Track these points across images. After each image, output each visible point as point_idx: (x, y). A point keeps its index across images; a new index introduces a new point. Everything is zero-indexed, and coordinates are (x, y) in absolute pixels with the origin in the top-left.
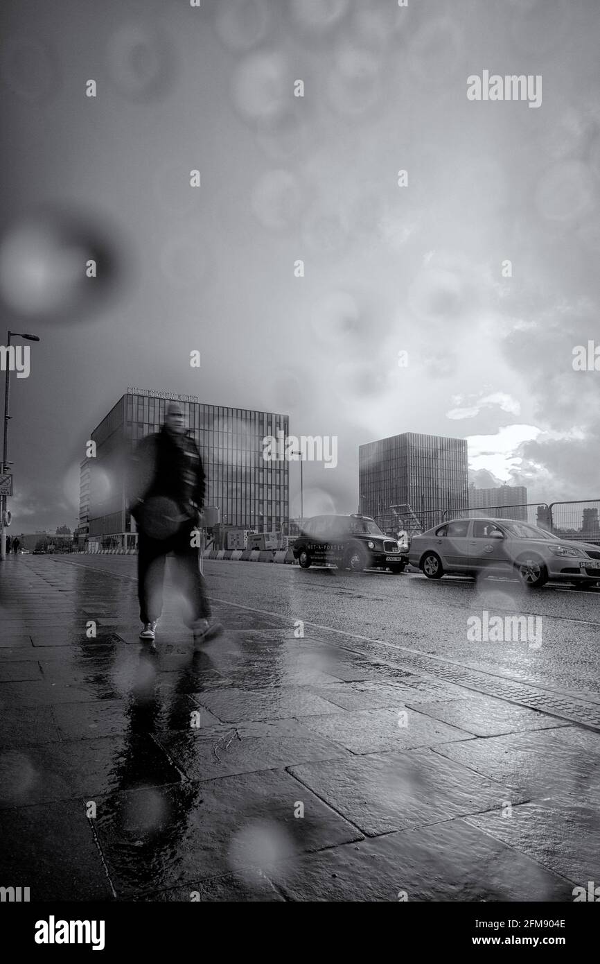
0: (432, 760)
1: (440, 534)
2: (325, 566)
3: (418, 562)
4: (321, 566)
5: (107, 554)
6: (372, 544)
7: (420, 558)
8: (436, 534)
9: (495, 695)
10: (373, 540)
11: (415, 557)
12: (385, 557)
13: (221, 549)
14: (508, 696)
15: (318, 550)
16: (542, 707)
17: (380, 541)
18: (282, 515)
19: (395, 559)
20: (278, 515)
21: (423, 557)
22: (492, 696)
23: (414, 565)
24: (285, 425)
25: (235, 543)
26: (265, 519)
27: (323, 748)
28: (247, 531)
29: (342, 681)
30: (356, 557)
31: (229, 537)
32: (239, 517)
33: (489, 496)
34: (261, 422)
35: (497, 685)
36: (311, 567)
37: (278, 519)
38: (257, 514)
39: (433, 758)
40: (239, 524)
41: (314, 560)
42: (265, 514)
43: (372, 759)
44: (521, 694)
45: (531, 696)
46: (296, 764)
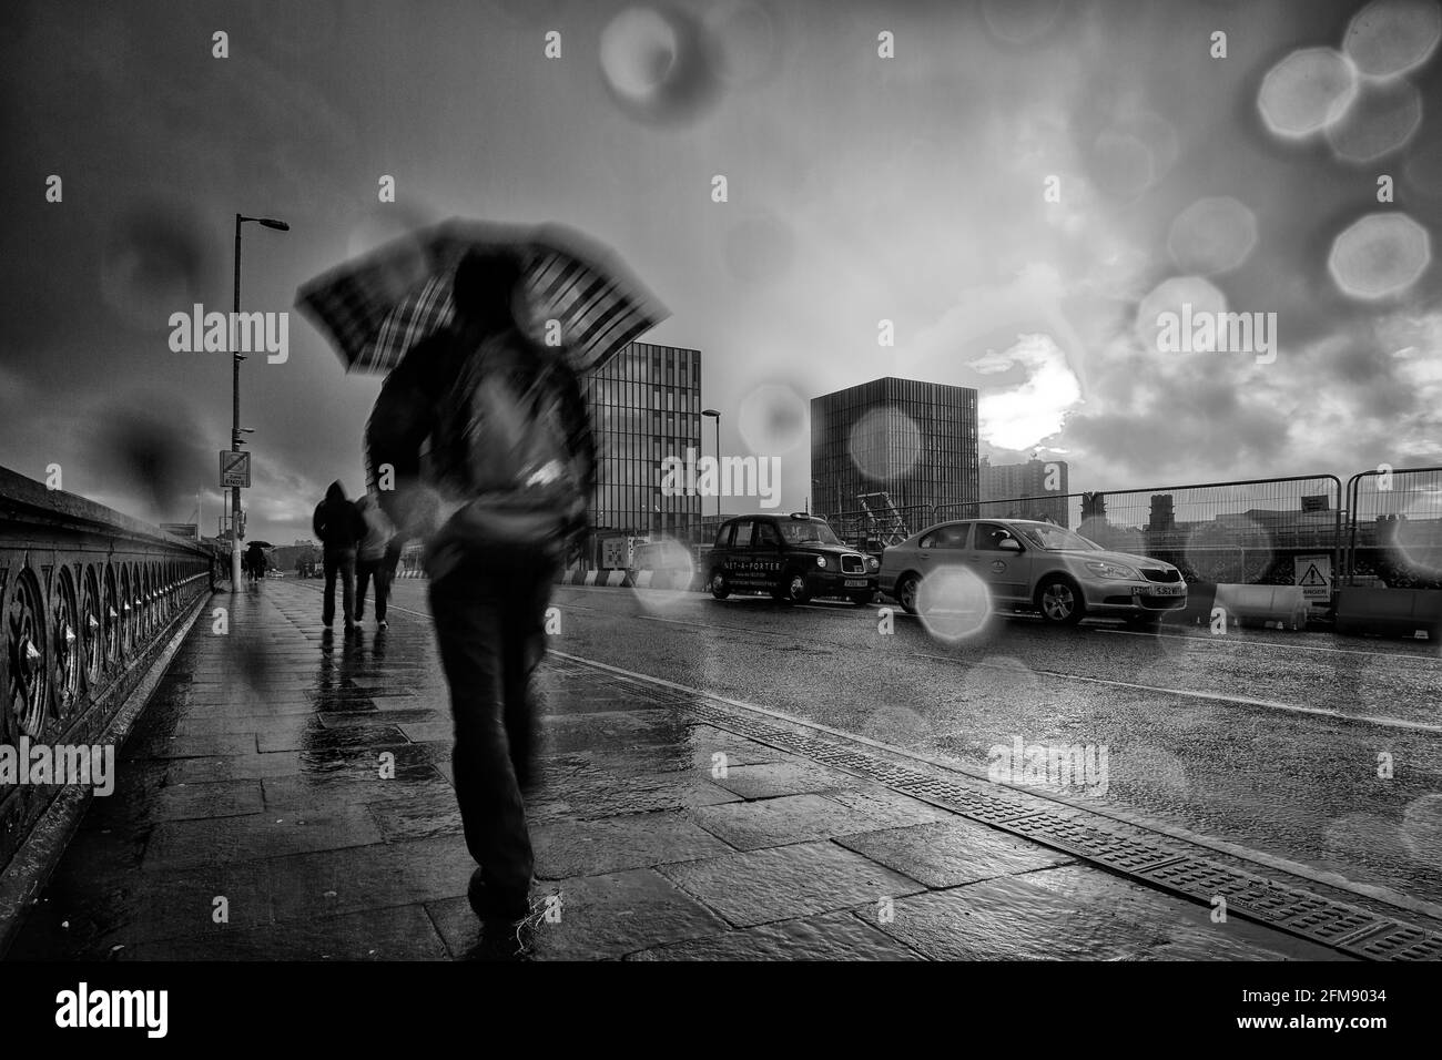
0: (852, 932)
1: (926, 544)
2: (753, 594)
3: (892, 588)
4: (746, 594)
5: (411, 577)
6: (823, 560)
7: (895, 582)
8: (920, 546)
9: (971, 814)
10: (825, 554)
11: (887, 581)
12: (843, 579)
13: (592, 569)
14: (991, 815)
15: (739, 570)
16: (1037, 835)
17: (836, 555)
18: (691, 511)
19: (859, 584)
20: (684, 510)
21: (898, 582)
22: (966, 817)
23: (886, 592)
24: (694, 366)
25: (615, 558)
26: (664, 517)
27: (688, 919)
28: (633, 539)
29: (740, 799)
30: (799, 581)
31: (605, 548)
32: (623, 515)
33: (1011, 481)
34: (657, 362)
35: (977, 798)
36: (731, 596)
37: (685, 517)
38: (651, 510)
39: (853, 928)
40: (623, 527)
41: (734, 586)
42: (664, 510)
43: (761, 935)
44: (1010, 811)
45: (1023, 815)
46: (641, 948)
